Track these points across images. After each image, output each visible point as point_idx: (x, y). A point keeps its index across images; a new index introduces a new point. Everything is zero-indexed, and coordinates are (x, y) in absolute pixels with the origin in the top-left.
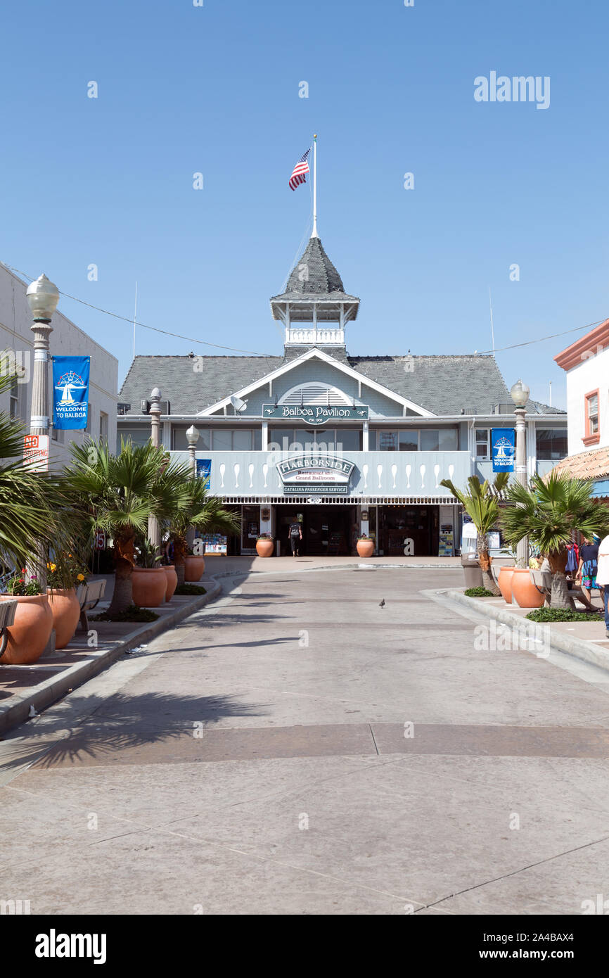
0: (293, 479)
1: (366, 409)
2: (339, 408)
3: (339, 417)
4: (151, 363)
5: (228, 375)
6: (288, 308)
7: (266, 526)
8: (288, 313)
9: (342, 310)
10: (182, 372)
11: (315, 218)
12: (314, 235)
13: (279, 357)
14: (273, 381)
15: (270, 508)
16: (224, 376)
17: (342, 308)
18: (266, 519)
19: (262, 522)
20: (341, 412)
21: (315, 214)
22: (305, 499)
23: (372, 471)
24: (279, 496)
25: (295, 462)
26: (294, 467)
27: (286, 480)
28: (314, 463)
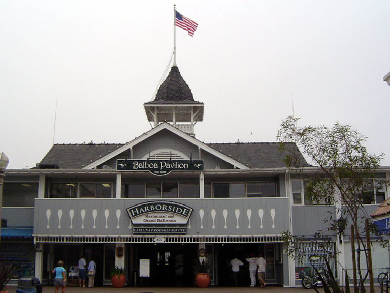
0: (140, 220)
1: (201, 162)
2: (180, 162)
3: (180, 169)
4: (63, 148)
6: (155, 110)
8: (156, 114)
9: (192, 112)
14: (133, 147)
15: (124, 246)
17: (192, 110)
18: (120, 256)
19: (117, 258)
20: (181, 166)
22: (151, 238)
23: (207, 214)
24: (129, 236)
25: (143, 207)
26: (142, 212)
27: (135, 221)
28: (159, 207)
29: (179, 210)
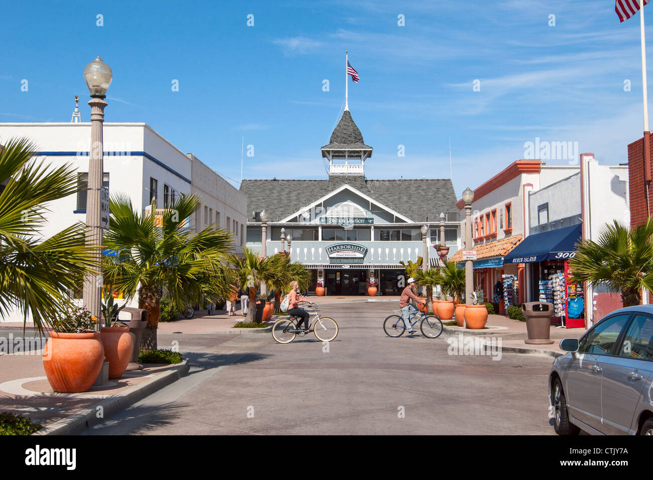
0: (334, 255)
1: (372, 219)
2: (359, 218)
3: (359, 223)
4: (251, 184)
5: (296, 192)
6: (331, 153)
7: (321, 280)
8: (331, 155)
9: (362, 154)
10: (270, 190)
11: (347, 99)
12: (347, 109)
13: (326, 181)
14: (324, 202)
15: (323, 270)
16: (295, 193)
17: (362, 152)
18: (321, 276)
19: (318, 278)
20: (360, 221)
21: (347, 97)
22: (341, 266)
23: (376, 251)
24: (327, 264)
25: (336, 246)
26: (335, 250)
27: (331, 256)
28: (346, 247)
29: (358, 249)
